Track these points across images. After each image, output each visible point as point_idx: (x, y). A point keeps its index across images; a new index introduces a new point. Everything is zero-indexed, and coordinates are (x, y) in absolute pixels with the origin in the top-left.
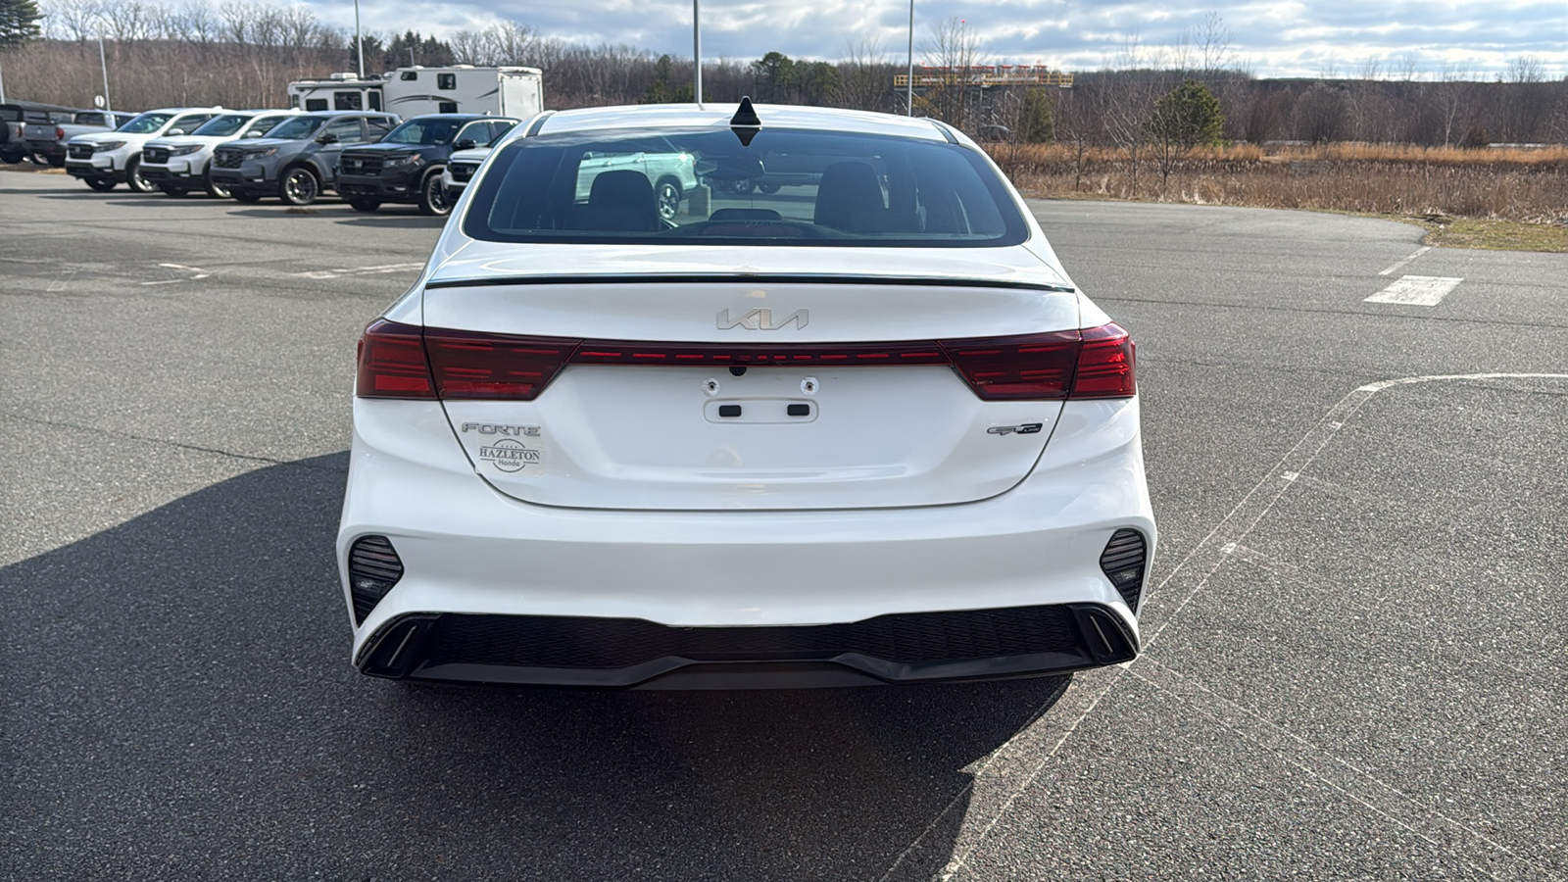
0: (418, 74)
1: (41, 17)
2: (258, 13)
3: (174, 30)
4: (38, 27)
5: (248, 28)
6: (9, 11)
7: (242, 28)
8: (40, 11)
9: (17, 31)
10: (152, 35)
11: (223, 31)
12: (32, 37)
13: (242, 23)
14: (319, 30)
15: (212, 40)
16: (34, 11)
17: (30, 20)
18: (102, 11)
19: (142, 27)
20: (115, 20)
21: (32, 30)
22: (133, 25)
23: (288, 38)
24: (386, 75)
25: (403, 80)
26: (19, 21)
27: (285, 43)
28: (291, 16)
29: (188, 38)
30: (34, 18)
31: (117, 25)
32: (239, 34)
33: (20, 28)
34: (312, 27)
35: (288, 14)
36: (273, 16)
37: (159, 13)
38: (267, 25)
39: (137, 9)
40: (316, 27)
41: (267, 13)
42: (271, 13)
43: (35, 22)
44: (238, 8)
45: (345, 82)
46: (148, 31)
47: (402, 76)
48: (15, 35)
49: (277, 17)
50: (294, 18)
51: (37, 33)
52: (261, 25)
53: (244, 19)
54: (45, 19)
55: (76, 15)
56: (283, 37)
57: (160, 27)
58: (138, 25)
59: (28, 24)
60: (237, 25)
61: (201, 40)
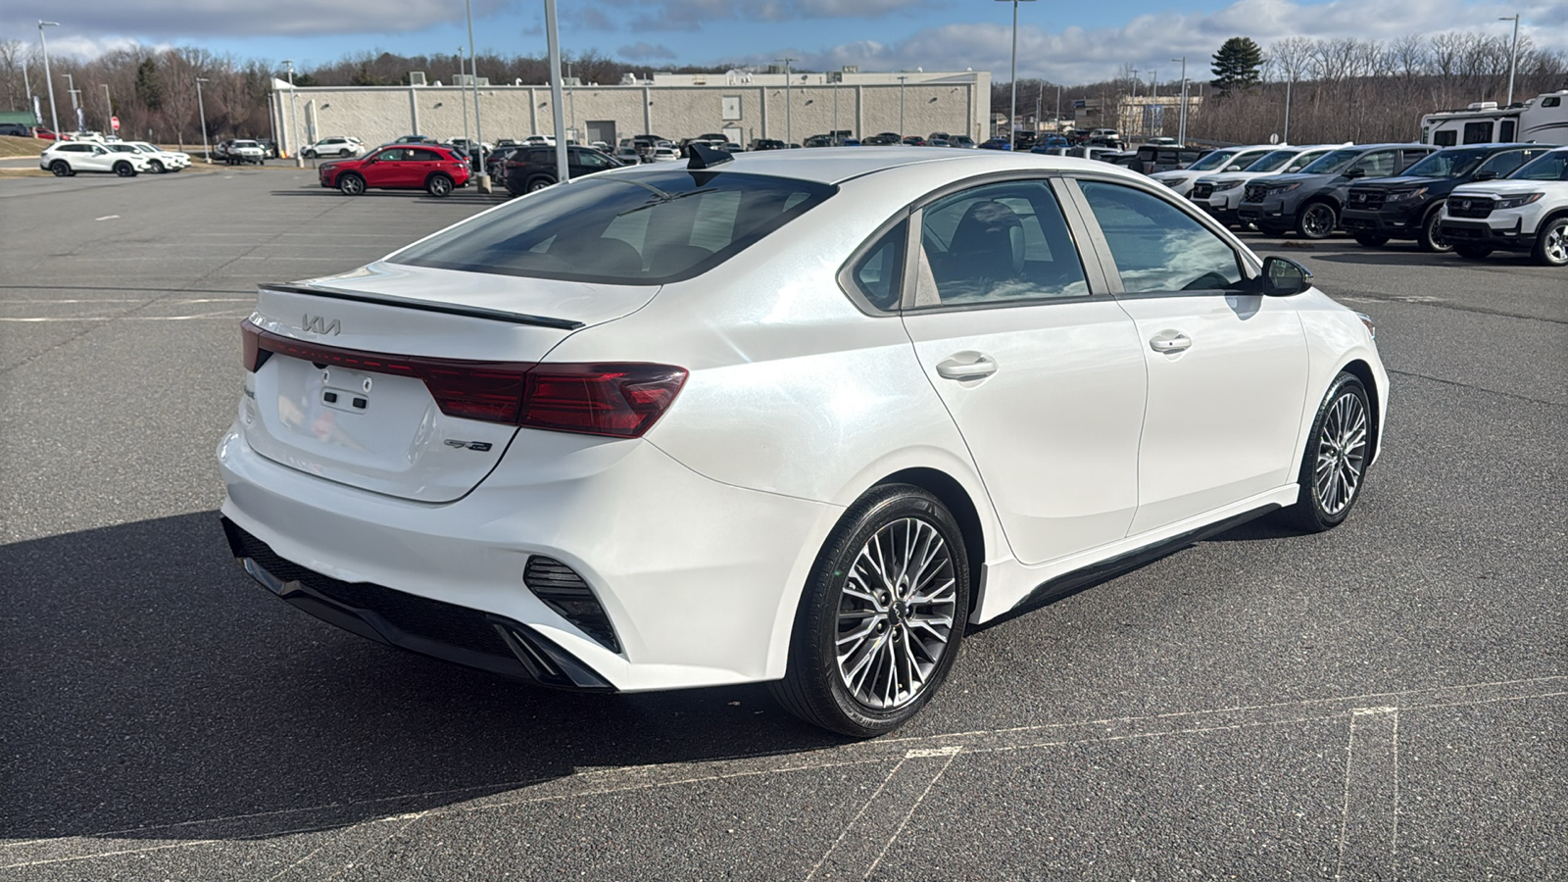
0: (1562, 98)
1: (1261, 63)
2: (1470, 43)
3: (1381, 66)
4: (1257, 72)
5: (1456, 59)
6: (1235, 59)
7: (1449, 60)
8: (1262, 57)
9: (1239, 77)
10: (1360, 73)
11: (1431, 64)
12: (1253, 81)
13: (1450, 55)
14: (1534, 56)
15: (1418, 72)
16: (1257, 58)
17: (1252, 66)
18: (1317, 53)
19: (1351, 65)
20: (1327, 60)
21: (1252, 75)
22: (1343, 65)
23: (1498, 68)
24: (1528, 102)
25: (1543, 106)
26: (1242, 67)
27: (1494, 71)
28: (1505, 43)
29: (1394, 73)
30: (1255, 64)
31: (1327, 65)
32: (1446, 66)
33: (1242, 74)
34: (1526, 53)
35: (1502, 42)
36: (1486, 44)
37: (1370, 51)
38: (1477, 56)
39: (1350, 48)
40: (1531, 53)
41: (1479, 42)
42: (1483, 41)
43: (1256, 68)
44: (1450, 39)
45: (1480, 112)
46: (1356, 69)
47: (1544, 102)
48: (1237, 81)
49: (1490, 46)
50: (1508, 45)
51: (1255, 77)
52: (1471, 54)
53: (1454, 52)
54: (1265, 63)
55: (1292, 58)
56: (1492, 66)
57: (1368, 65)
58: (1348, 64)
59: (1249, 69)
60: (1445, 56)
61: (1406, 73)
